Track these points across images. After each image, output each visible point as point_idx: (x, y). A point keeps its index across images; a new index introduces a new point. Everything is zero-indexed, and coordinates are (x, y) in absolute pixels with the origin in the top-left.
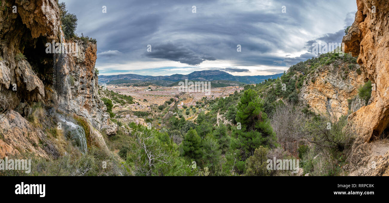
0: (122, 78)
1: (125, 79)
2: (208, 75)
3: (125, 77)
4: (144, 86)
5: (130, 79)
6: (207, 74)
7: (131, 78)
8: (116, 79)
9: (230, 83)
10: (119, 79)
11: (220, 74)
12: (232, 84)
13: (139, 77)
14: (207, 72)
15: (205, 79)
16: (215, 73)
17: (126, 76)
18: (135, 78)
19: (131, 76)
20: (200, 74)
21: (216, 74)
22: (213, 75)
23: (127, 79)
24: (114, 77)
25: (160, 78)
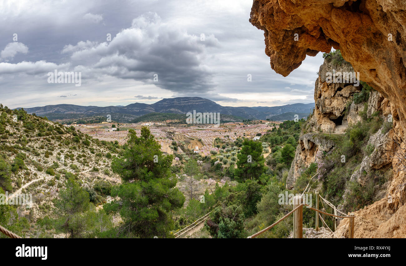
0: (51, 111)
1: (56, 112)
2: (185, 105)
3: (56, 109)
4: (95, 122)
5: (65, 112)
6: (183, 103)
7: (65, 110)
8: (43, 113)
9: (224, 117)
10: (48, 112)
11: (202, 103)
12: (227, 120)
13: (77, 109)
14: (184, 101)
15: (181, 111)
16: (196, 101)
17: (58, 108)
18: (72, 109)
19: (65, 107)
20: (173, 103)
21: (197, 104)
22: (192, 105)
23: (60, 112)
24: (38, 110)
25: (111, 110)
